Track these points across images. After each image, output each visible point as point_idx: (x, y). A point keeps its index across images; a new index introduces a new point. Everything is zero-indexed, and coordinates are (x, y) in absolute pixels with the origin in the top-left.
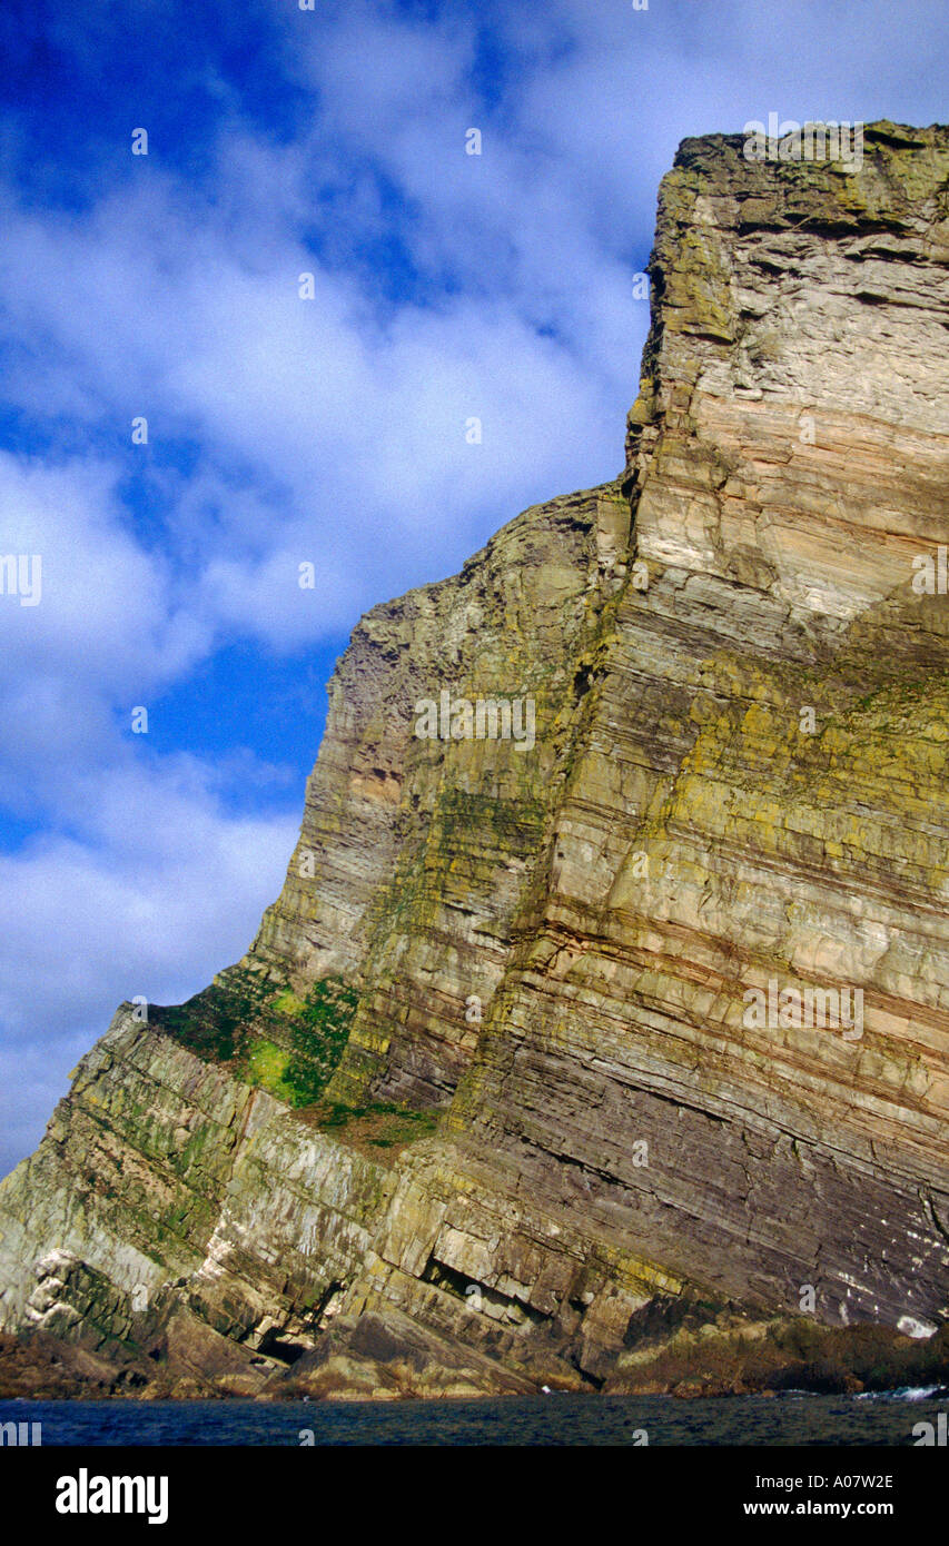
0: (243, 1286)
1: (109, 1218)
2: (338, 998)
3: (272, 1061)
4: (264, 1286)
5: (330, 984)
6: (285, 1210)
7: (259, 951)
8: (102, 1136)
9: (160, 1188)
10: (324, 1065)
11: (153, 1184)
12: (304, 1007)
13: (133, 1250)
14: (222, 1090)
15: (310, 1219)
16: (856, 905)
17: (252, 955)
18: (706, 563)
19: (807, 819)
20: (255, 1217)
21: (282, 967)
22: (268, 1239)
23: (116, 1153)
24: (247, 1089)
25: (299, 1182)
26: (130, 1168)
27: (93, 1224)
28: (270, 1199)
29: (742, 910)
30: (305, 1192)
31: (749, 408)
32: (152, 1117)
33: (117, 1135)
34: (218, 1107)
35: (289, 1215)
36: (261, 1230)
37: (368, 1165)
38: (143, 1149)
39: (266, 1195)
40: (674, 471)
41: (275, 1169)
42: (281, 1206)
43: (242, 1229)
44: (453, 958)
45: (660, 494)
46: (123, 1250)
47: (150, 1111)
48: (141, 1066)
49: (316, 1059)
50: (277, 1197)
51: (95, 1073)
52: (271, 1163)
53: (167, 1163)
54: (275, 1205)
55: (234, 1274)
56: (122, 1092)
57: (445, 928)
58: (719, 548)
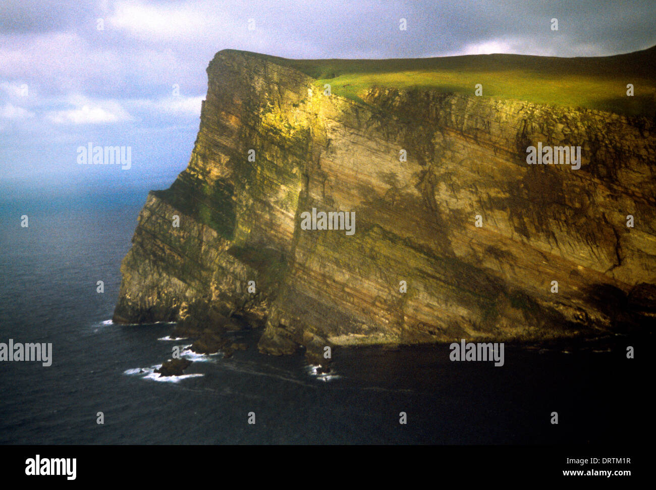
0: (225, 302)
1: (166, 269)
2: (224, 189)
3: (207, 213)
4: (230, 303)
5: (220, 183)
6: (231, 281)
7: (193, 166)
8: (155, 241)
9: (179, 259)
10: (224, 215)
11: (176, 257)
12: (213, 192)
13: (176, 279)
14: (193, 226)
15: (238, 284)
16: (344, 271)
17: (190, 168)
18: (321, 199)
19: (337, 255)
20: (224, 284)
21: (202, 174)
22: (229, 289)
23: (161, 246)
24: (201, 225)
25: (233, 273)
26: (168, 252)
27: (161, 271)
28: (227, 279)
29: (327, 269)
30: (236, 277)
31: (330, 162)
32: (171, 234)
33: (160, 240)
34: (193, 231)
35: (232, 283)
36: (226, 287)
37: (250, 269)
38: (170, 244)
39: (225, 277)
40: (315, 178)
41: (226, 269)
42: (230, 281)
43: (221, 287)
44: (267, 209)
45: (313, 183)
46: (173, 279)
47: (170, 231)
48: (162, 215)
49: (221, 213)
50: (228, 278)
51: (147, 219)
52: (225, 268)
53: (179, 249)
54: (228, 280)
55: (222, 299)
56: (158, 225)
57: (264, 200)
58: (324, 196)
